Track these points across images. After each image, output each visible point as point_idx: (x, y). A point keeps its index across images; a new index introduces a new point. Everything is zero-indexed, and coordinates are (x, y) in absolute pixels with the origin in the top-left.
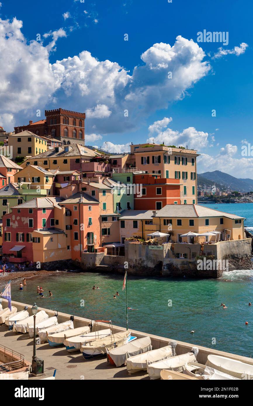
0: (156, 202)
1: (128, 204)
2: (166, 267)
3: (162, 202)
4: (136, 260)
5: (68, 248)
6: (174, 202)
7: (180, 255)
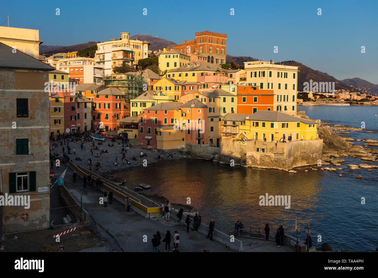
0: (253, 108)
1: (232, 108)
3: (257, 108)
4: (228, 151)
5: (183, 140)
6: (268, 108)
7: (260, 149)
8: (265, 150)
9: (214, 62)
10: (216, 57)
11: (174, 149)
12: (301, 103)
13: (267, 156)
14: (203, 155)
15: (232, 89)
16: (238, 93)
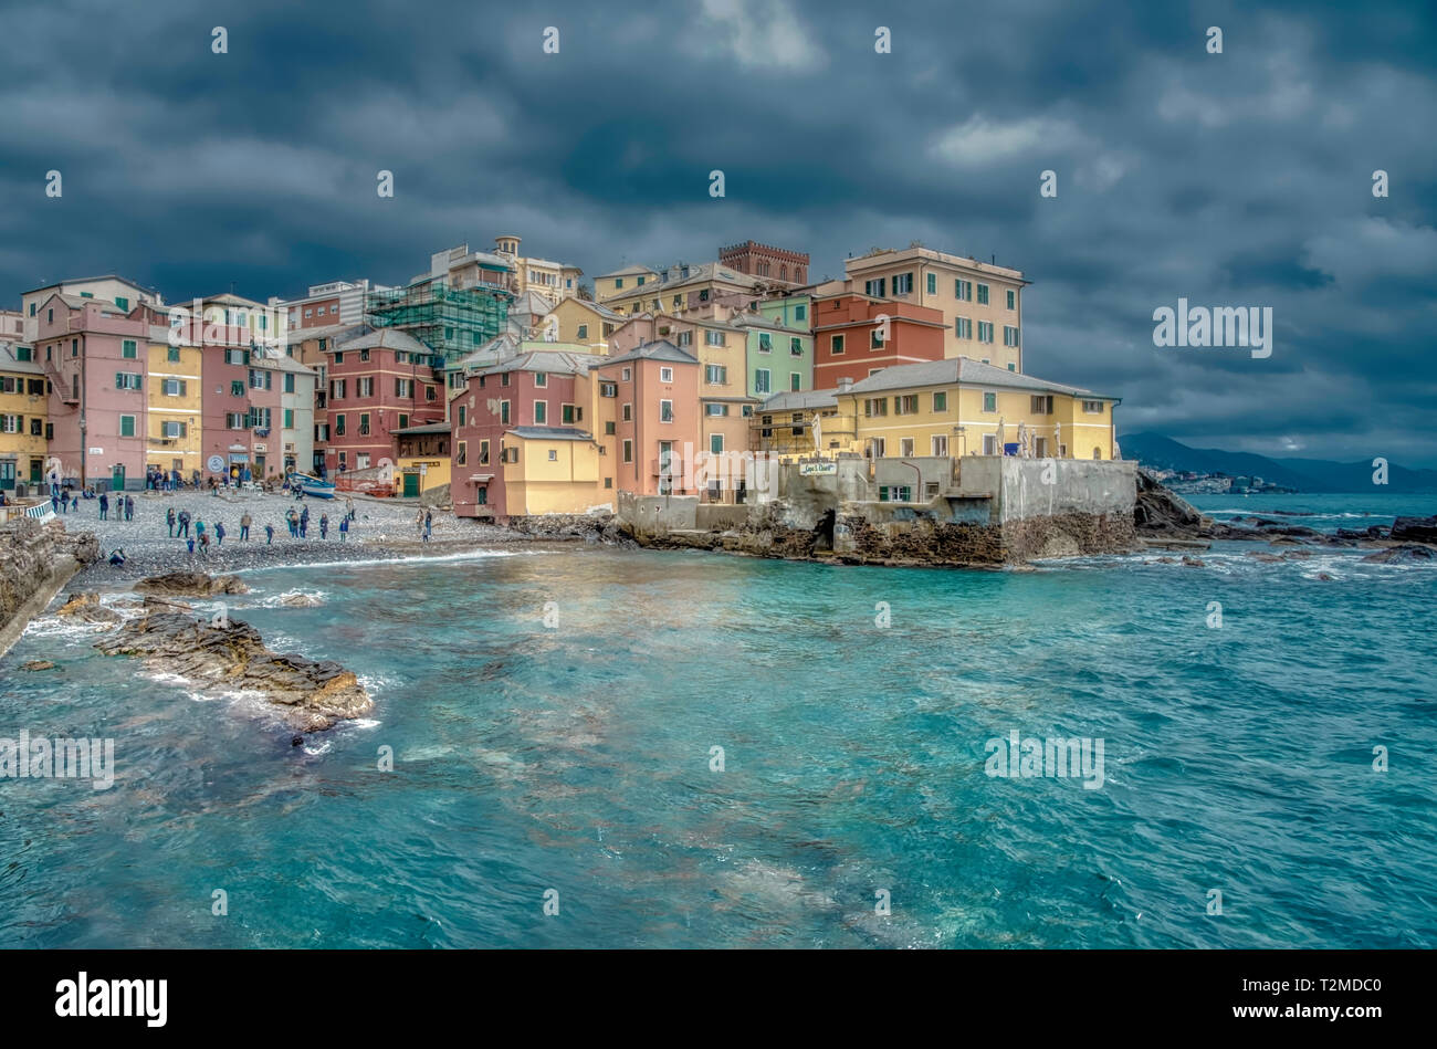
1: (796, 379)
5: (608, 483)
11: (571, 517)
13: (919, 514)
14: (674, 535)
15: (792, 312)
16: (815, 322)
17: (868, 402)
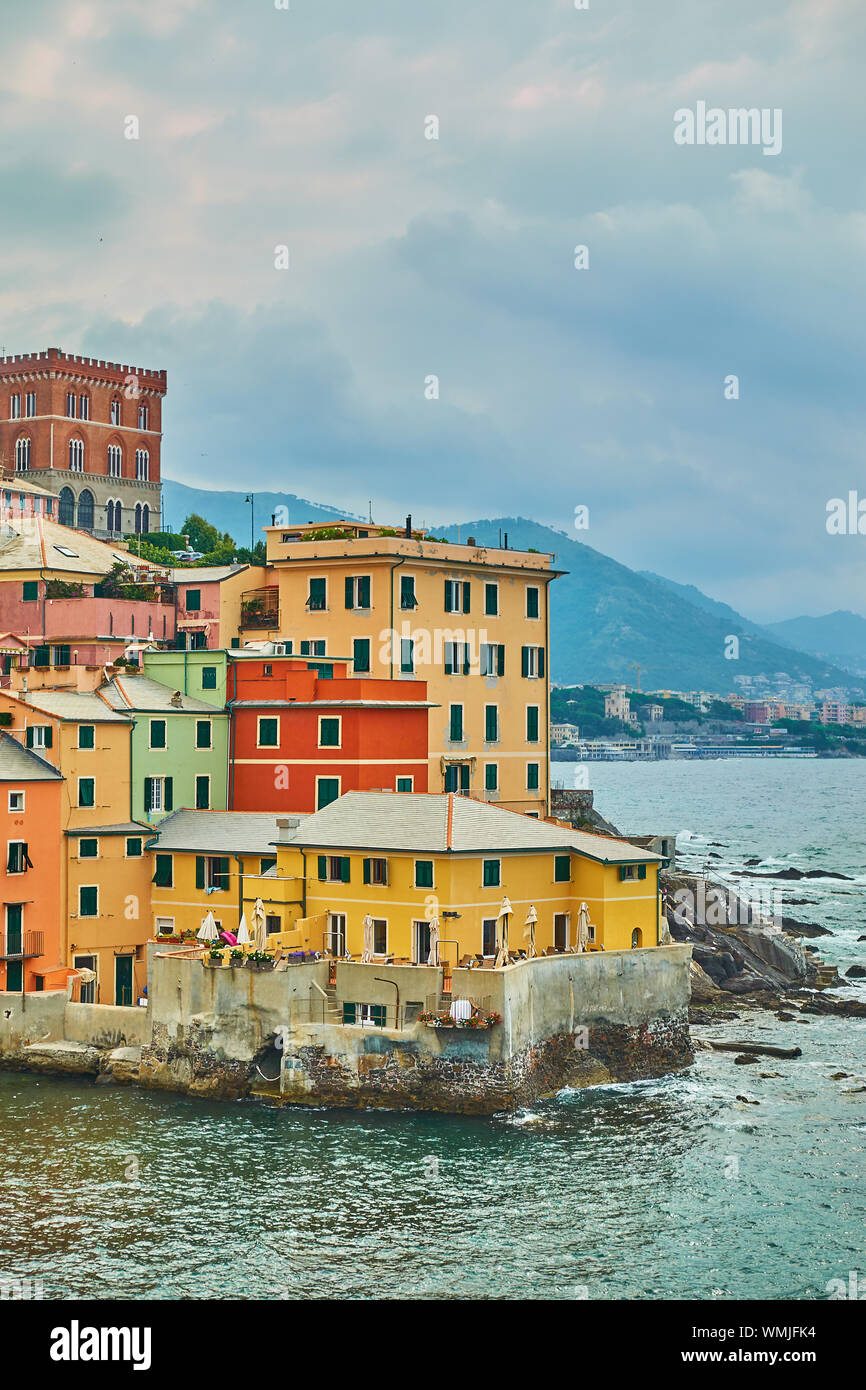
0: (318, 777)
1: (203, 783)
2: (295, 1061)
3: (339, 778)
4: (180, 1027)
6: (398, 777)
7: (359, 1011)
8: (391, 1013)
9: (96, 519)
10: (105, 493)
12: (570, 747)
13: (397, 1044)
14: (35, 1054)
15: (197, 676)
16: (231, 694)
17: (322, 860)
